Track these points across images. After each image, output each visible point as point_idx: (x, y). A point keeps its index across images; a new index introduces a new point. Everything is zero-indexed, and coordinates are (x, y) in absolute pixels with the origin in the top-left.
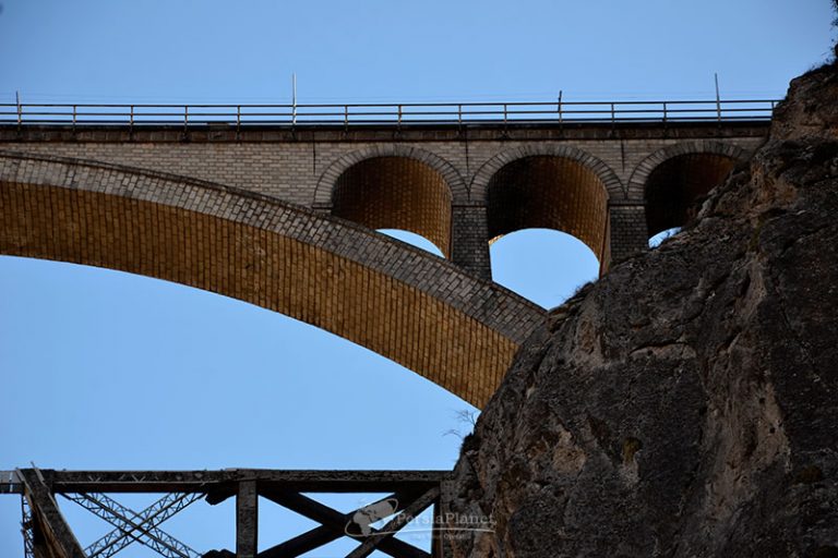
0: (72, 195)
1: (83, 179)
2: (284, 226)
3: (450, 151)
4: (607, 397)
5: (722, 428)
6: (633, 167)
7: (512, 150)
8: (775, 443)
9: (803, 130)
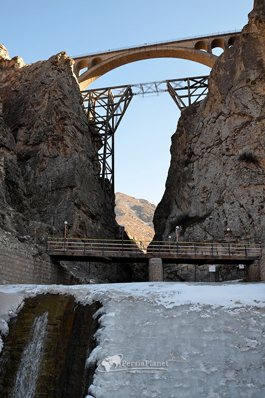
0: (168, 50)
1: (169, 48)
2: (190, 50)
3: (207, 40)
4: (225, 65)
5: (238, 67)
6: (227, 39)
7: (214, 39)
8: (243, 68)
9: (245, 32)
